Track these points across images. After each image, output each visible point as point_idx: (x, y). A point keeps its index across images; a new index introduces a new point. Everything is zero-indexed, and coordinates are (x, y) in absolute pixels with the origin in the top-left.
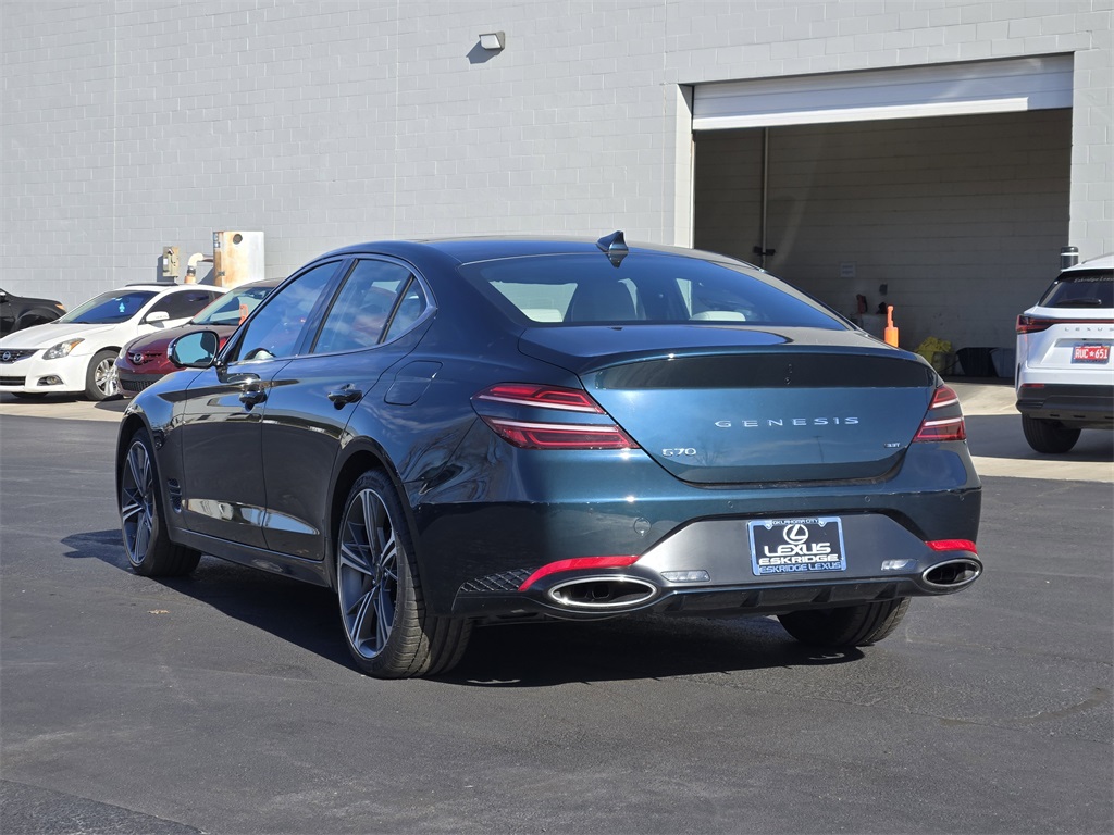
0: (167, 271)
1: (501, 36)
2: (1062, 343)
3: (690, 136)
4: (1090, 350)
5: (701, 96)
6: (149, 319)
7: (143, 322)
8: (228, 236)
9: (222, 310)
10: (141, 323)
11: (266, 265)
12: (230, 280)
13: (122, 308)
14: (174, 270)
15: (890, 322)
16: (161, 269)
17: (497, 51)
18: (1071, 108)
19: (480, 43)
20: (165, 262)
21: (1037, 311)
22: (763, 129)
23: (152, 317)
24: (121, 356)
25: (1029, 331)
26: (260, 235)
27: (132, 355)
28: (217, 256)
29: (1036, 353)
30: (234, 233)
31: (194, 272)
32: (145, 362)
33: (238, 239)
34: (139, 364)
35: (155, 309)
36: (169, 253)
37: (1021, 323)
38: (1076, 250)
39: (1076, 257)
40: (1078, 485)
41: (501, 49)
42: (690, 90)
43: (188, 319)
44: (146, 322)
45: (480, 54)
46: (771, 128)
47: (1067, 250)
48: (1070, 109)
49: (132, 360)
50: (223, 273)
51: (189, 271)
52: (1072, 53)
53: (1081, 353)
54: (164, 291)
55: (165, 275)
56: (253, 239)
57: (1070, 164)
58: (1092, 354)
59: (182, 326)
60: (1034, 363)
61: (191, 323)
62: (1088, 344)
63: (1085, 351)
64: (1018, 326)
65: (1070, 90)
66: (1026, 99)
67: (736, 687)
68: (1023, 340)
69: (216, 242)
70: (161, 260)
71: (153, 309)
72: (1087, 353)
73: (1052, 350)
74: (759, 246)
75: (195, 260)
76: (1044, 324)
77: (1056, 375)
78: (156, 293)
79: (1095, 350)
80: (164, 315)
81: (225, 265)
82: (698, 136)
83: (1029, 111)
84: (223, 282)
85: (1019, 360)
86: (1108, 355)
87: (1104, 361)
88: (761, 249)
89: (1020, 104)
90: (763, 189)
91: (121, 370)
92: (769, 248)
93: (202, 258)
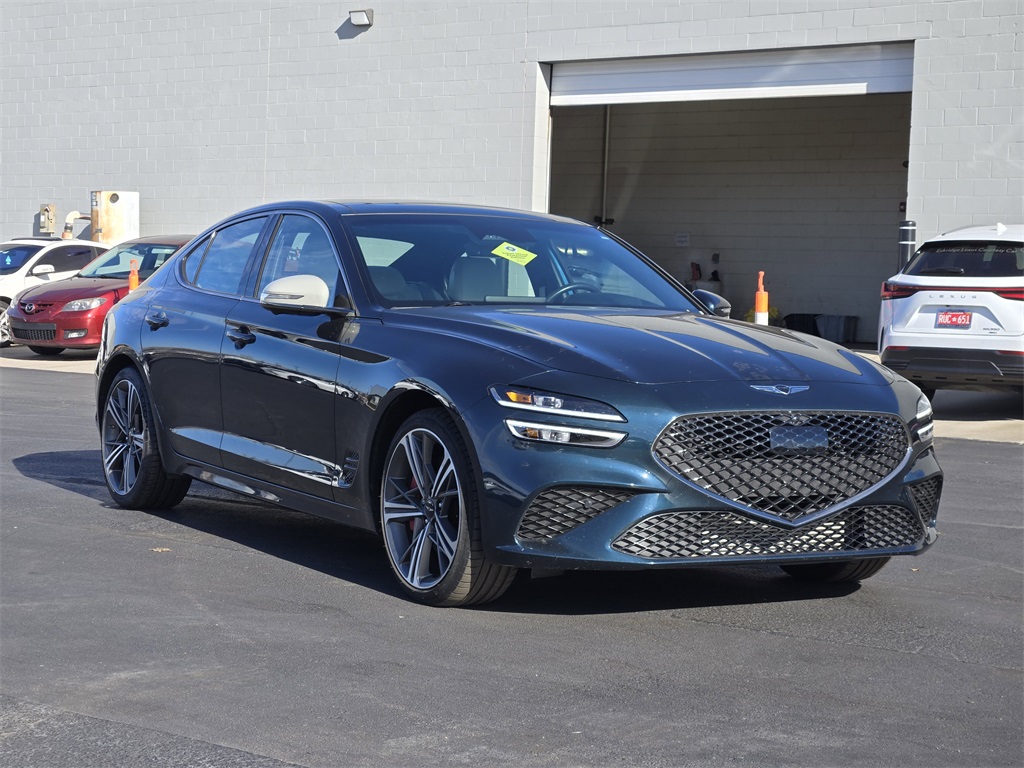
0: (44, 227)
1: (370, 14)
2: (926, 309)
3: (548, 111)
4: (953, 316)
5: (558, 74)
6: (35, 271)
7: (30, 273)
8: (105, 196)
9: (107, 264)
10: (27, 275)
11: (140, 224)
12: (107, 236)
13: (8, 260)
14: (51, 226)
15: (761, 287)
16: (37, 225)
17: (366, 27)
18: (911, 92)
19: (350, 19)
20: (42, 218)
21: (901, 278)
22: (605, 107)
23: (39, 269)
24: (12, 306)
25: (894, 297)
26: (136, 195)
27: (24, 305)
28: (94, 214)
29: (900, 318)
30: (111, 193)
31: (71, 228)
32: (37, 311)
33: (114, 198)
34: (31, 314)
35: (42, 261)
36: (46, 210)
37: (886, 289)
38: (914, 225)
39: (914, 231)
40: (947, 442)
41: (369, 25)
42: (549, 67)
43: (76, 272)
44: (32, 274)
45: (349, 30)
46: (612, 106)
47: (906, 224)
48: (908, 95)
49: (24, 310)
50: (100, 231)
51: (66, 228)
52: (913, 41)
53: (944, 319)
54: (49, 246)
55: (42, 231)
56: (130, 200)
57: (908, 145)
58: (954, 319)
59: (71, 278)
60: (899, 328)
61: (79, 276)
62: (951, 311)
63: (947, 317)
64: (883, 293)
65: (909, 76)
66: (865, 84)
67: (772, 633)
68: (887, 305)
69: (93, 200)
70: (38, 217)
71: (40, 262)
72: (950, 319)
73: (916, 316)
74: (599, 216)
75: (72, 217)
76: (908, 291)
77: (920, 339)
78: (41, 248)
79: (957, 316)
80: (50, 268)
81: (102, 222)
82: (555, 111)
83: (867, 95)
84: (100, 238)
85: (883, 323)
86: (970, 321)
87: (966, 327)
88: (601, 218)
89: (860, 88)
90: (603, 163)
91: (13, 319)
92: (609, 218)
93: (79, 216)
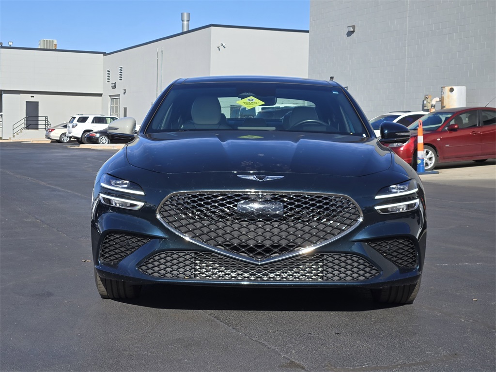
0: (426, 106)
8: (447, 89)
11: (467, 103)
14: (429, 106)
16: (424, 106)
20: (425, 102)
26: (463, 88)
28: (443, 99)
30: (450, 87)
33: (452, 90)
36: (427, 98)
51: (432, 106)
54: (403, 115)
69: (442, 92)
70: (423, 101)
75: (435, 101)
78: (398, 116)
81: (446, 103)
93: (438, 100)
